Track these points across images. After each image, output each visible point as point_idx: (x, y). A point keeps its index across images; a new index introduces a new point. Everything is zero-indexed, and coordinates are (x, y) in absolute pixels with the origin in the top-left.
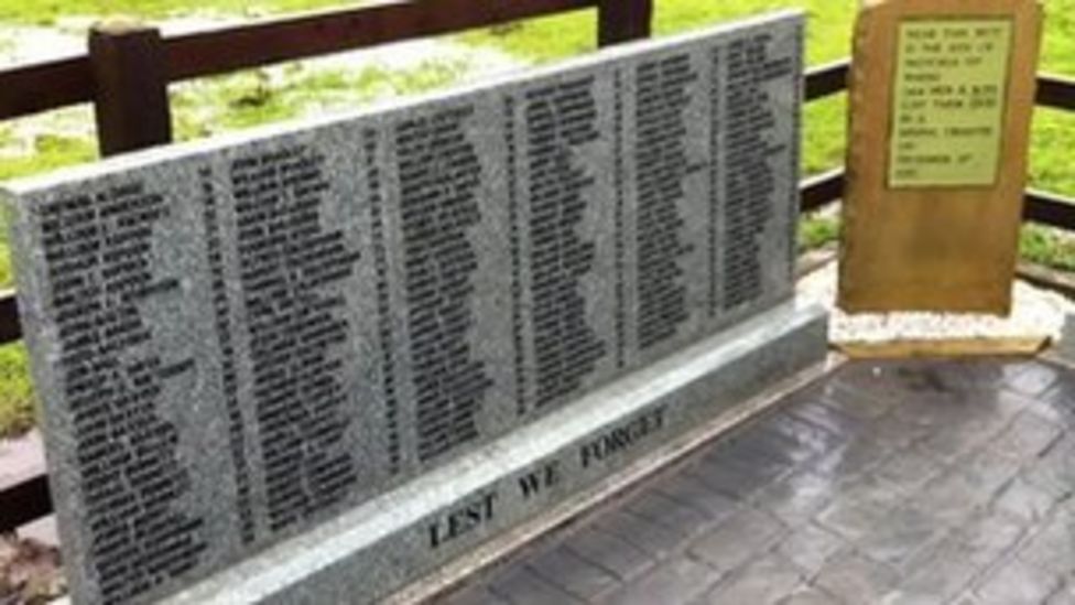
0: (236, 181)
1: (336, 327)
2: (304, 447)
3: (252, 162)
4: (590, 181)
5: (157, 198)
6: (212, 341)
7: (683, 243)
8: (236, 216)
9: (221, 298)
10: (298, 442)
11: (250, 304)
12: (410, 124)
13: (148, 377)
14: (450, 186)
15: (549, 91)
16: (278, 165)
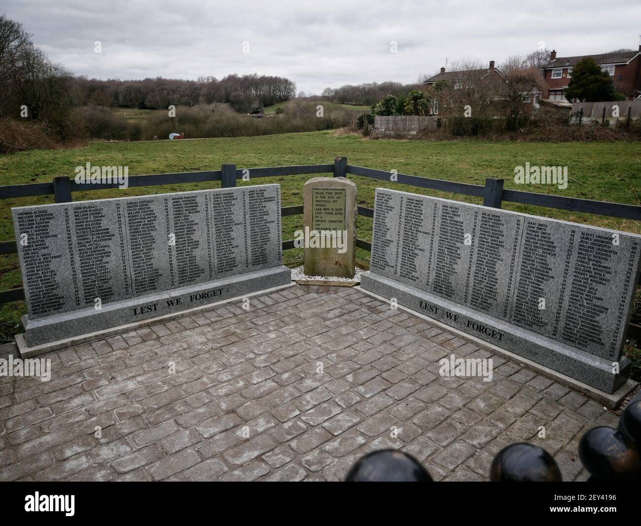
0: (75, 213)
1: (107, 253)
2: (96, 283)
3: (80, 208)
4: (197, 224)
5: (52, 214)
6: (67, 251)
7: (234, 245)
8: (75, 221)
9: (70, 241)
10: (95, 281)
11: (79, 243)
12: (132, 203)
13: (47, 258)
14: (146, 220)
15: (181, 198)
16: (88, 210)
